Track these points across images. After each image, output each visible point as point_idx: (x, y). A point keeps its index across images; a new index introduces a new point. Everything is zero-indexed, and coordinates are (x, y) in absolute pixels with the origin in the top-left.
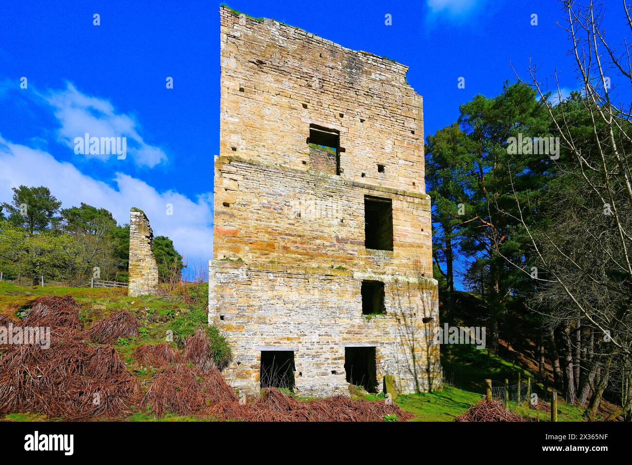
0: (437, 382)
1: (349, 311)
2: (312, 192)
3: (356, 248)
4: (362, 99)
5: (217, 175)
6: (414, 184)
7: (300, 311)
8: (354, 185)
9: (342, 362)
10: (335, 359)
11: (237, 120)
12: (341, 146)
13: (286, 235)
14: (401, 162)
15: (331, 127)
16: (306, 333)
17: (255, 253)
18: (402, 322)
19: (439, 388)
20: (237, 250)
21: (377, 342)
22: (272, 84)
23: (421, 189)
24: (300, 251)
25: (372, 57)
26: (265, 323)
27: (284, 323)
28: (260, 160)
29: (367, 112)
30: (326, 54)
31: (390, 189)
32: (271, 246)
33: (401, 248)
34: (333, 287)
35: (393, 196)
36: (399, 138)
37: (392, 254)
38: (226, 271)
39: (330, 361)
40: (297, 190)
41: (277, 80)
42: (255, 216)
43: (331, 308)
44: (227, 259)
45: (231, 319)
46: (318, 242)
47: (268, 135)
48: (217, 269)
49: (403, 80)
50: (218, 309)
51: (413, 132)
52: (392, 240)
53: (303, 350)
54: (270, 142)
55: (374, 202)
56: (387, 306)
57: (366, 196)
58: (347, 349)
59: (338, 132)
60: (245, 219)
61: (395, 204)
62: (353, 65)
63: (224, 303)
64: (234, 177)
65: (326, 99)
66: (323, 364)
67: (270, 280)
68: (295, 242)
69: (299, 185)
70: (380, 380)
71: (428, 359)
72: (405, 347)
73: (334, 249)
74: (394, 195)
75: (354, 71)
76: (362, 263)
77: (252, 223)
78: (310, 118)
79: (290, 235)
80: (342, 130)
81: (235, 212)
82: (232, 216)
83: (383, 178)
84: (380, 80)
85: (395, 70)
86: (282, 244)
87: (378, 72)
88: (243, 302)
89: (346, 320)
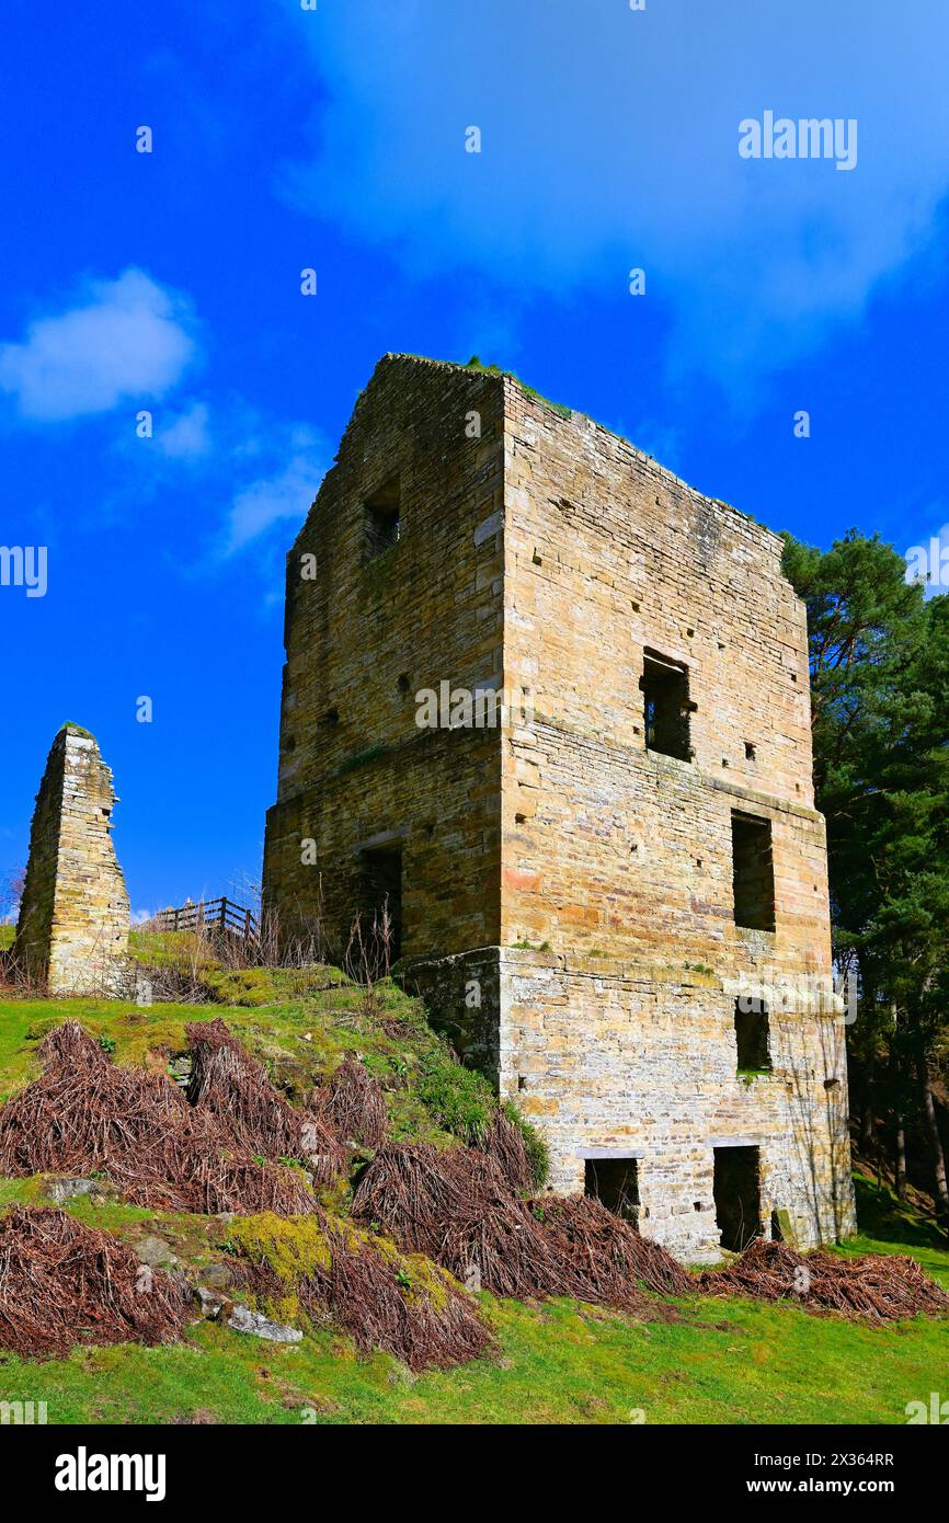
0: (848, 1223)
1: (718, 1066)
2: (653, 798)
3: (721, 926)
4: (719, 600)
5: (505, 751)
6: (797, 786)
7: (645, 1066)
8: (717, 787)
9: (709, 1181)
10: (699, 1176)
11: (531, 627)
12: (692, 698)
13: (617, 891)
14: (779, 739)
15: (676, 656)
16: (655, 1117)
17: (567, 931)
18: (795, 1092)
19: (851, 1234)
20: (537, 923)
21: (758, 1136)
22: (585, 555)
23: (807, 800)
24: (638, 928)
25: (732, 515)
26: (590, 1094)
27: (622, 1094)
28: (570, 721)
29: (728, 629)
30: (666, 500)
31: (767, 798)
32: (592, 915)
33: (786, 926)
34: (693, 1011)
35: (772, 814)
36: (776, 688)
37: (773, 939)
38: (526, 972)
39: (691, 1180)
40: (632, 792)
41: (593, 547)
42: (567, 848)
43: (693, 1058)
44: (525, 945)
45: (536, 1087)
46: (665, 908)
47: (580, 665)
48: (515, 969)
49: (777, 567)
50: (516, 1062)
51: (794, 678)
52: (772, 908)
53: (651, 1157)
54: (583, 681)
55: (752, 824)
56: (773, 1053)
57: (734, 811)
58: (717, 1150)
59: (685, 667)
60: (551, 853)
61: (777, 831)
62: (706, 528)
63: (526, 1048)
64: (534, 757)
65: (667, 592)
66: (680, 1187)
67: (598, 996)
68: (630, 909)
69: (633, 781)
70: (767, 1222)
71: (833, 1170)
72: (800, 1144)
73: (689, 926)
74: (773, 812)
75: (707, 539)
76: (731, 957)
77: (564, 863)
78: (644, 634)
79: (621, 892)
80: (693, 664)
81: (536, 836)
82: (531, 845)
83: (755, 773)
84: (745, 563)
85: (766, 545)
86: (610, 912)
87: (742, 547)
88: (554, 1046)
89: (713, 1085)
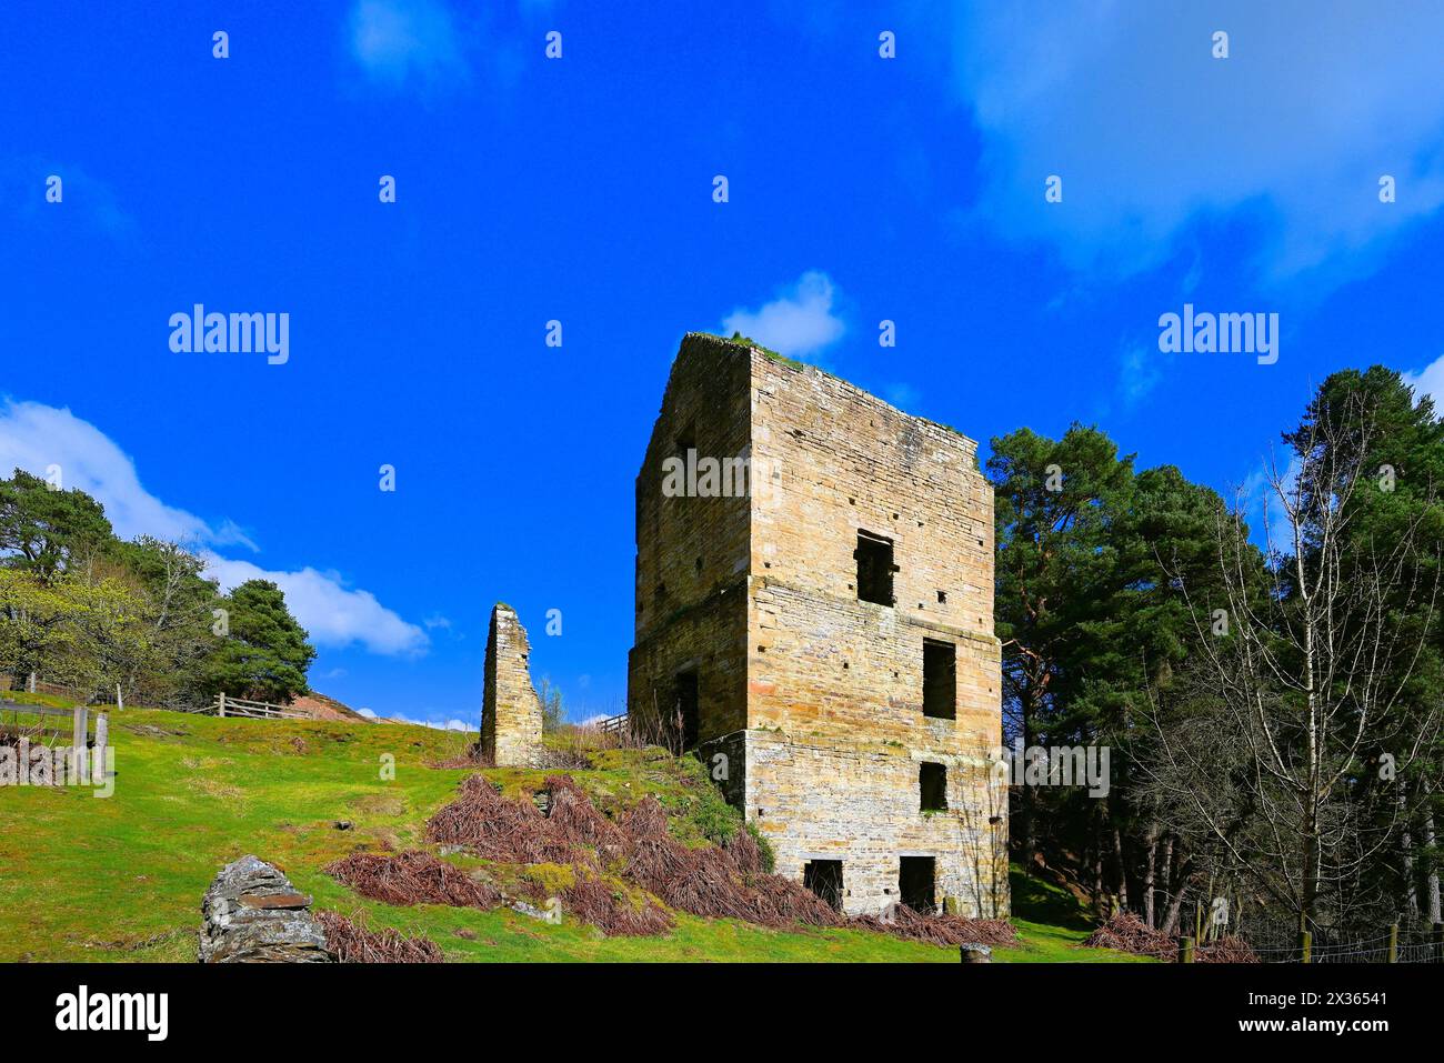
0: (1004, 909)
1: (906, 806)
2: (862, 632)
3: (912, 716)
4: (920, 491)
5: (750, 605)
6: (980, 620)
7: (849, 804)
8: (912, 623)
9: (897, 877)
10: (888, 873)
11: (771, 522)
12: (895, 562)
13: (832, 694)
14: (967, 588)
15: (883, 533)
16: (856, 835)
17: (796, 720)
18: (966, 824)
19: (1006, 916)
20: (774, 715)
21: (935, 851)
22: (813, 468)
23: (988, 629)
24: (848, 718)
25: (934, 427)
26: (809, 821)
27: (832, 821)
28: (799, 583)
29: (927, 511)
30: (879, 422)
31: (953, 629)
32: (814, 710)
33: (964, 716)
34: (887, 771)
35: (957, 640)
36: (965, 552)
37: (954, 724)
38: (764, 745)
39: (882, 876)
40: (845, 629)
41: (819, 462)
42: (796, 667)
43: (886, 800)
44: (764, 729)
45: (771, 815)
46: (868, 705)
47: (809, 544)
48: (756, 744)
49: (970, 463)
50: (757, 800)
51: (981, 543)
52: (955, 704)
53: (852, 859)
54: (810, 556)
55: (942, 648)
56: (948, 799)
57: (925, 639)
58: (902, 858)
59: (891, 541)
60: (784, 670)
61: (960, 652)
62: (911, 439)
63: (763, 791)
64: (772, 609)
65: (878, 490)
66: (874, 879)
67: (816, 760)
68: (842, 705)
69: (846, 621)
70: (939, 905)
71: (994, 875)
72: (968, 857)
73: (887, 716)
74: (958, 639)
75: (911, 448)
76: (919, 737)
77: (793, 676)
78: (859, 520)
79: (836, 695)
80: (897, 538)
81: (772, 659)
82: (769, 666)
83: (945, 612)
84: (943, 462)
85: (962, 447)
86: (827, 707)
87: (941, 451)
88: (784, 790)
89: (901, 818)
